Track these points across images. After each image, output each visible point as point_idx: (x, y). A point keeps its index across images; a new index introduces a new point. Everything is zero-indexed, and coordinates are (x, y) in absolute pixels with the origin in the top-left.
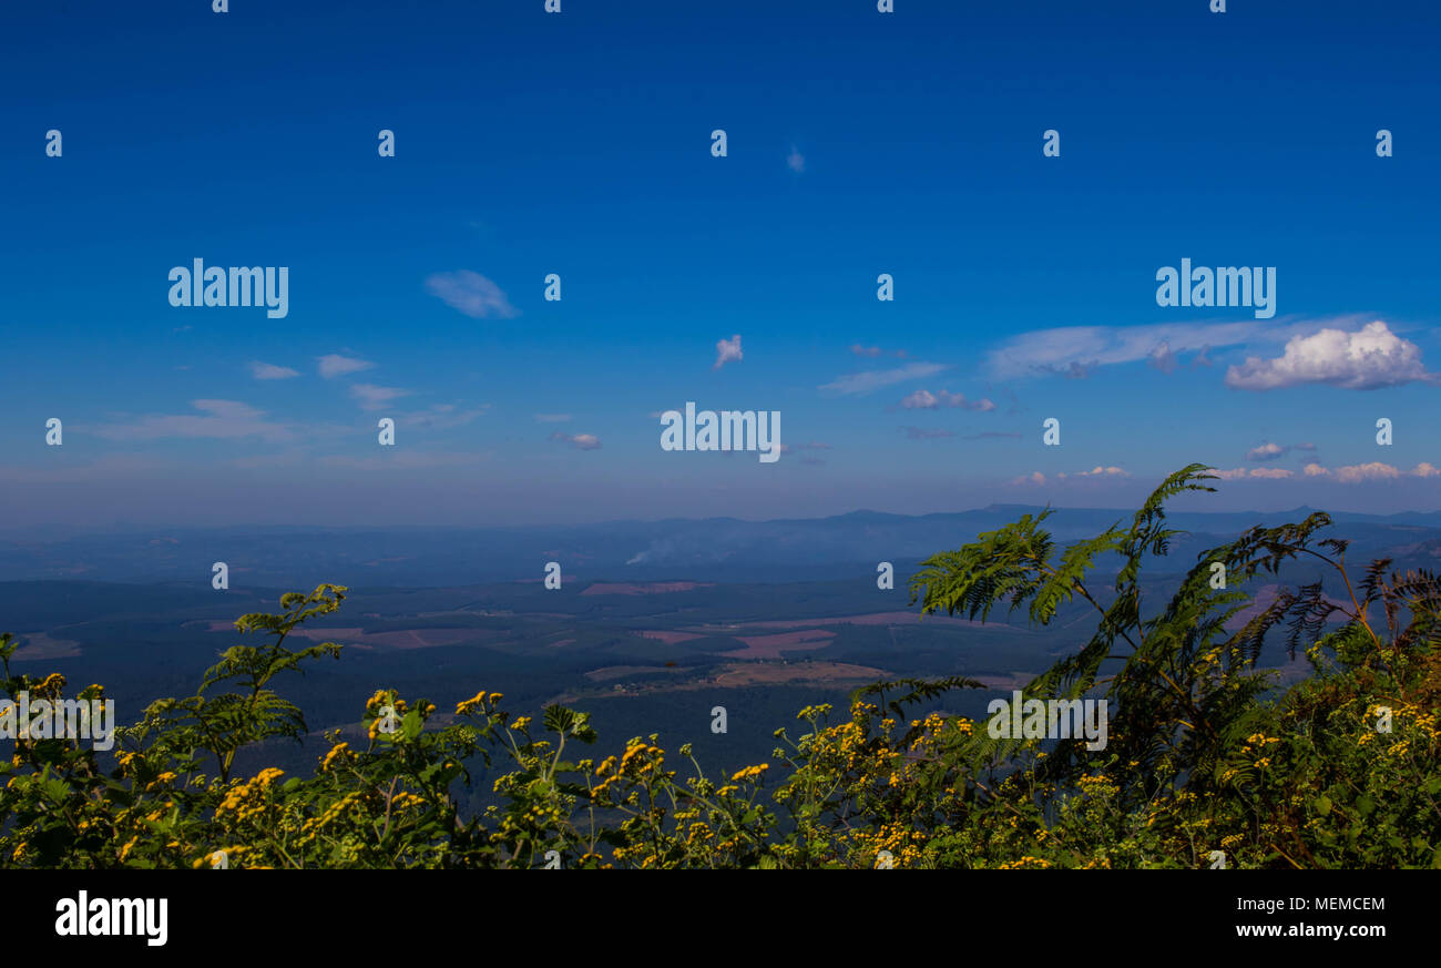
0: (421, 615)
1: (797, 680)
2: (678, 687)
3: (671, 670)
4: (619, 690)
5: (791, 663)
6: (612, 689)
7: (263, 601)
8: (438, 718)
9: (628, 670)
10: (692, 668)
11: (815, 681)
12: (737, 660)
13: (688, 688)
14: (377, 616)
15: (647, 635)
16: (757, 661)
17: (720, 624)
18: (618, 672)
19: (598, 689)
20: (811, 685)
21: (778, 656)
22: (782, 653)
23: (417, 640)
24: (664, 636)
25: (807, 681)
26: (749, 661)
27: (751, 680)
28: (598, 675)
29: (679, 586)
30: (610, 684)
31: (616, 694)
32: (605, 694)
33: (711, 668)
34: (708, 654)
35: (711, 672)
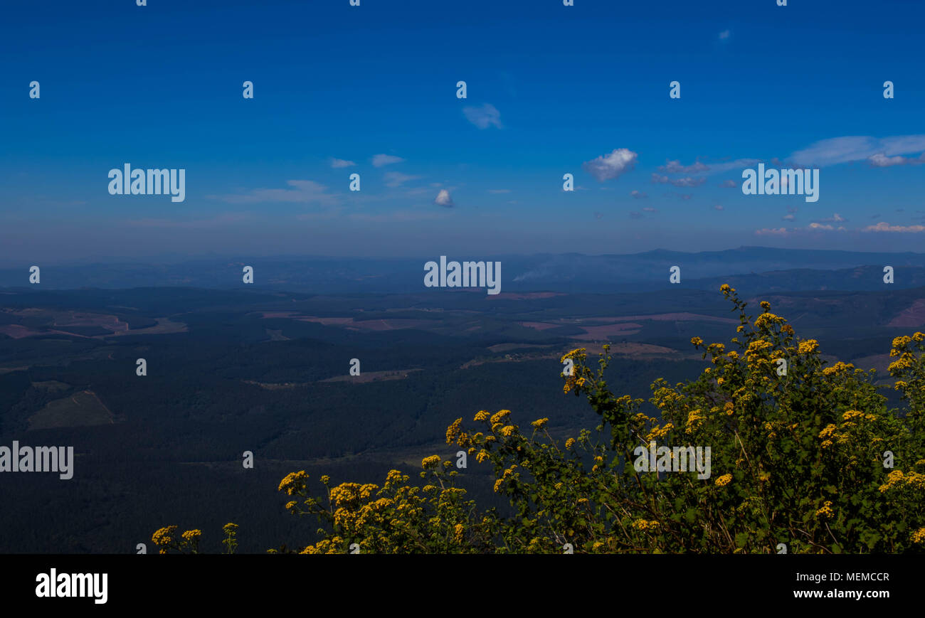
0: (388, 310)
1: (618, 354)
2: (545, 357)
3: (540, 346)
4: (508, 358)
5: (615, 343)
6: (503, 357)
7: (294, 301)
8: (398, 373)
9: (513, 346)
10: (553, 345)
11: (629, 355)
12: (581, 341)
13: (550, 358)
14: (361, 310)
15: (526, 324)
16: (593, 341)
17: (570, 318)
18: (507, 347)
19: (496, 357)
20: (625, 357)
21: (606, 339)
22: (608, 337)
23: (386, 326)
24: (536, 325)
25: (624, 354)
26: (588, 342)
27: (589, 353)
28: (494, 349)
29: (545, 295)
30: (503, 354)
31: (506, 360)
32: (499, 360)
33: (564, 345)
34: (563, 336)
35: (565, 347)
